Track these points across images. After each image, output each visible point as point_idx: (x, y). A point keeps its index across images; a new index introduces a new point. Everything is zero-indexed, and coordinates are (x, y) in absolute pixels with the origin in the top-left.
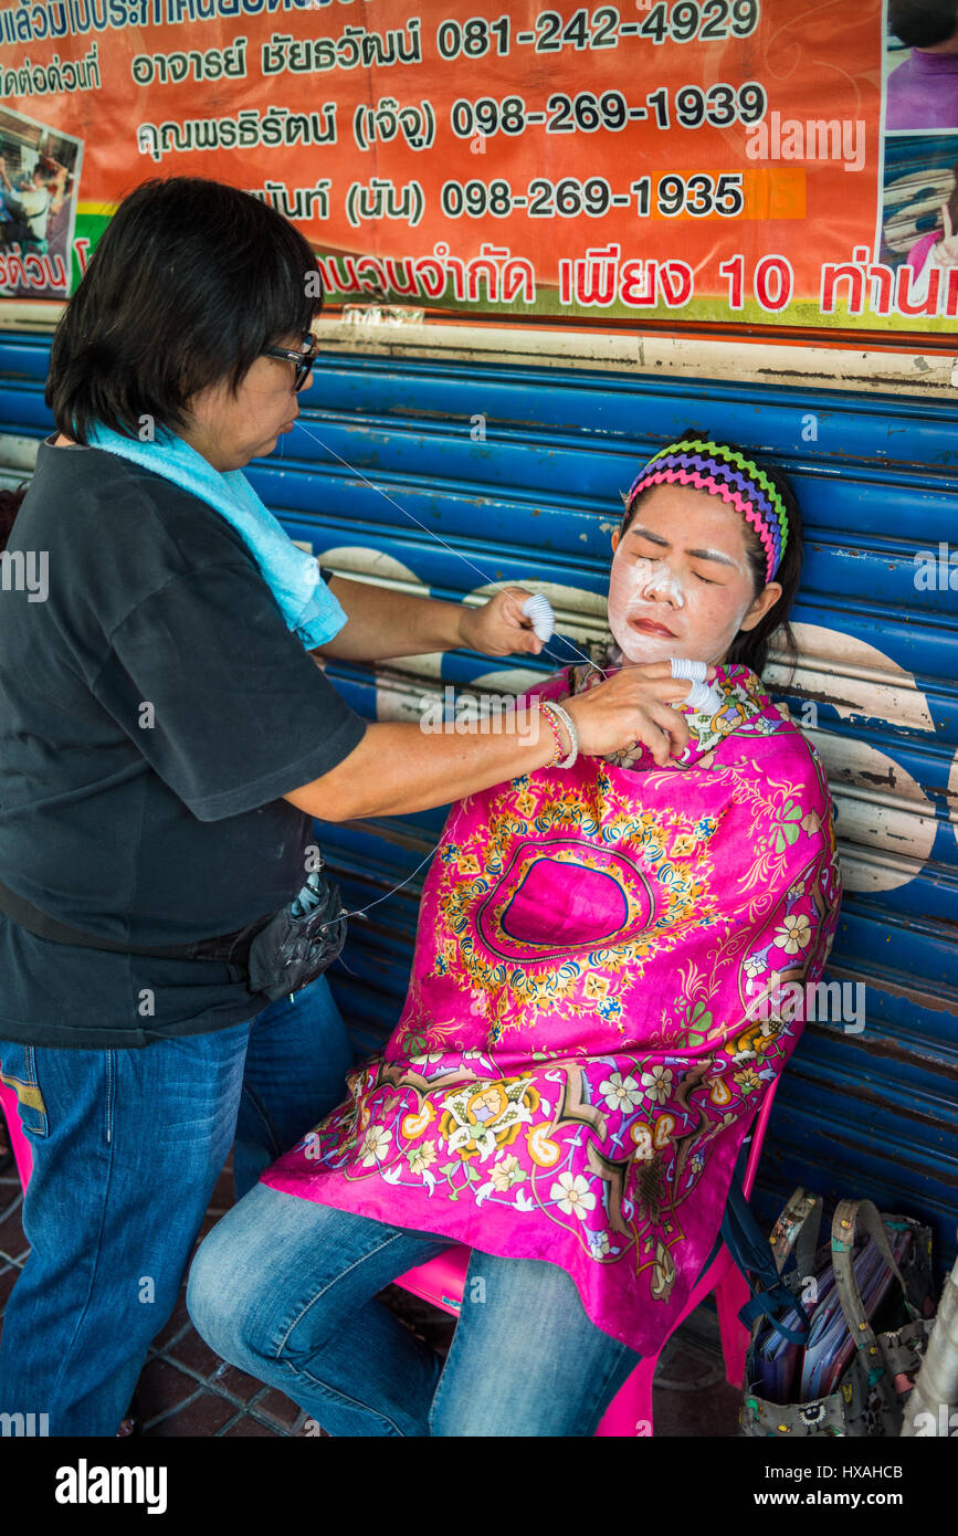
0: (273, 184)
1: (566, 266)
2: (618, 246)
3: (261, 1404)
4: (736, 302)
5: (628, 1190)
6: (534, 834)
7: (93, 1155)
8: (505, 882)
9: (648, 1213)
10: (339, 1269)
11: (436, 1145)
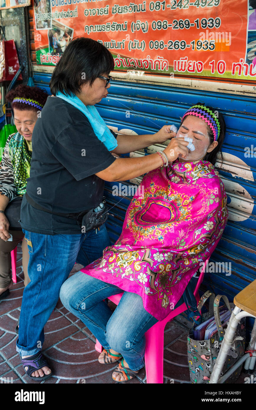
0: (113, 40)
1: (175, 62)
2: (187, 57)
3: (85, 330)
4: (213, 72)
5: (156, 279)
6: (153, 197)
7: (42, 259)
8: (145, 208)
9: (162, 286)
10: (93, 292)
11: (115, 264)
